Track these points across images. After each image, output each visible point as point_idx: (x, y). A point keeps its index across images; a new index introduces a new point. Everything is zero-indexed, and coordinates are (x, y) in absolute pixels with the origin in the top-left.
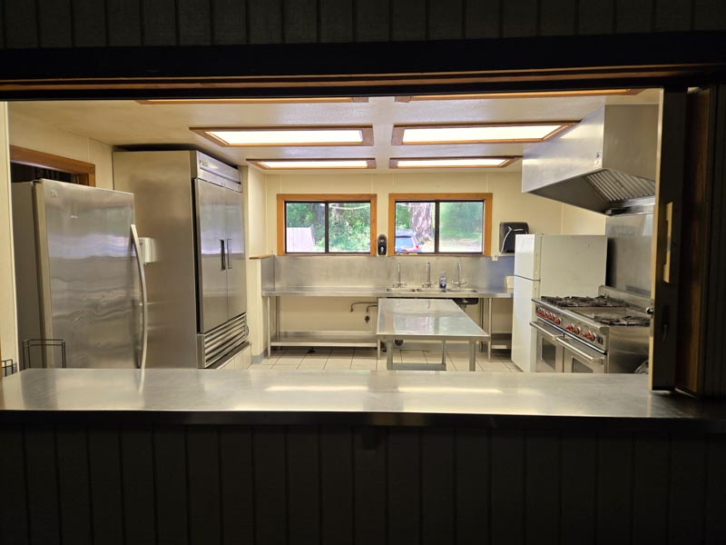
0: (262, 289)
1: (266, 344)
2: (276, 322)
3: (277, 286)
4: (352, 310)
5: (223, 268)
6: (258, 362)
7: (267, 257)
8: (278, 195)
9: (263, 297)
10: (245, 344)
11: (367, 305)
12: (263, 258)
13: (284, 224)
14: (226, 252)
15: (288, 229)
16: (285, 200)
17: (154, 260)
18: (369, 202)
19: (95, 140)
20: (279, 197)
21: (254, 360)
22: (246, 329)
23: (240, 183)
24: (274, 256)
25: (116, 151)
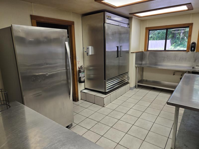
0: (136, 64)
1: (136, 83)
2: (142, 76)
3: (143, 62)
4: (174, 74)
5: (118, 56)
6: (132, 90)
7: (139, 52)
8: (146, 28)
9: (136, 67)
10: (127, 83)
11: (182, 73)
12: (136, 53)
13: (147, 39)
14: (119, 50)
15: (149, 41)
16: (149, 30)
17: (93, 54)
18: (188, 27)
19: (75, 13)
20: (147, 28)
21: (131, 89)
22: (128, 78)
23: (129, 24)
24: (143, 52)
25: (83, 16)
